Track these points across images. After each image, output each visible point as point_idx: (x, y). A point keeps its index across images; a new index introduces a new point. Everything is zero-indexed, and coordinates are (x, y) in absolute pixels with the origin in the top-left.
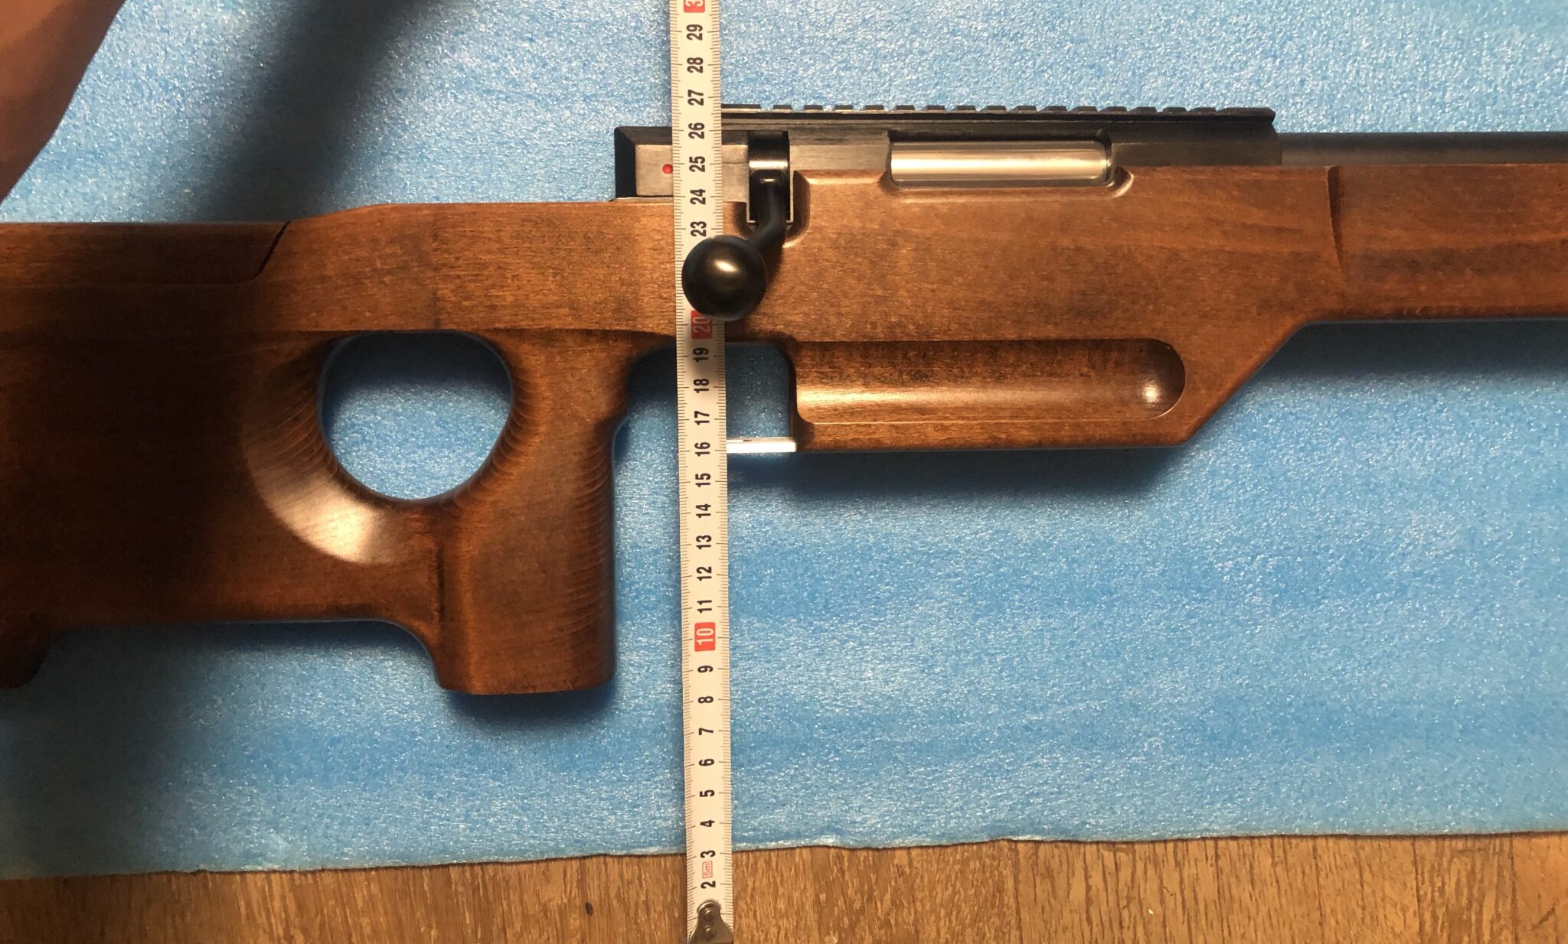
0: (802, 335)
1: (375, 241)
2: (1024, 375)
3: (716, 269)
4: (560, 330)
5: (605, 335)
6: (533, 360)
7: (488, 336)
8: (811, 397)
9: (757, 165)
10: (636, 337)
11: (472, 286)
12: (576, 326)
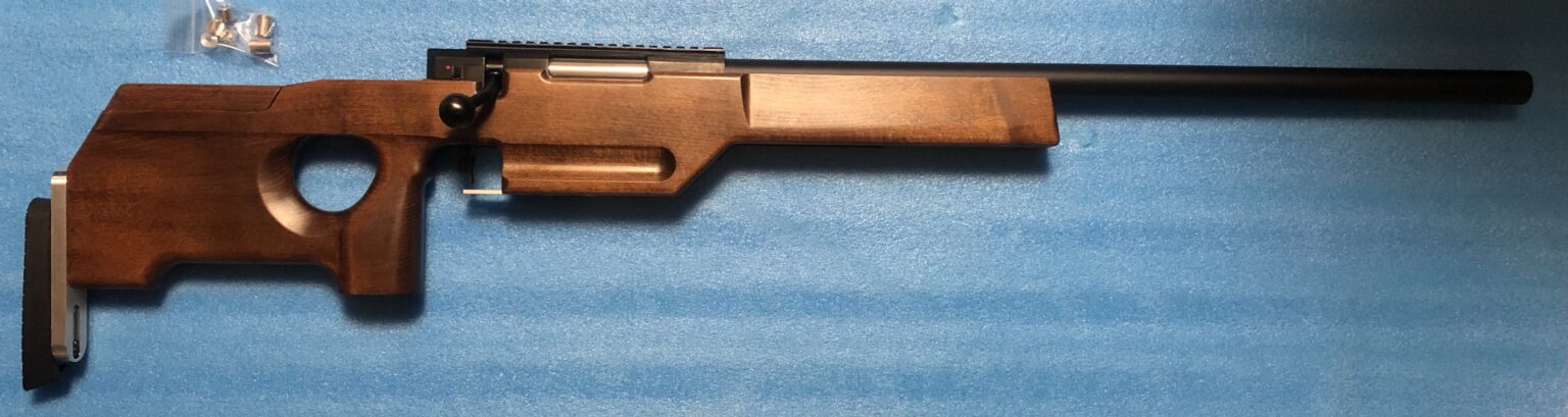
0: (503, 140)
1: (319, 96)
2: (606, 161)
3: (452, 106)
4: (397, 136)
6: (385, 148)
7: (367, 137)
8: (508, 167)
9: (489, 66)
11: (360, 115)
12: (404, 134)
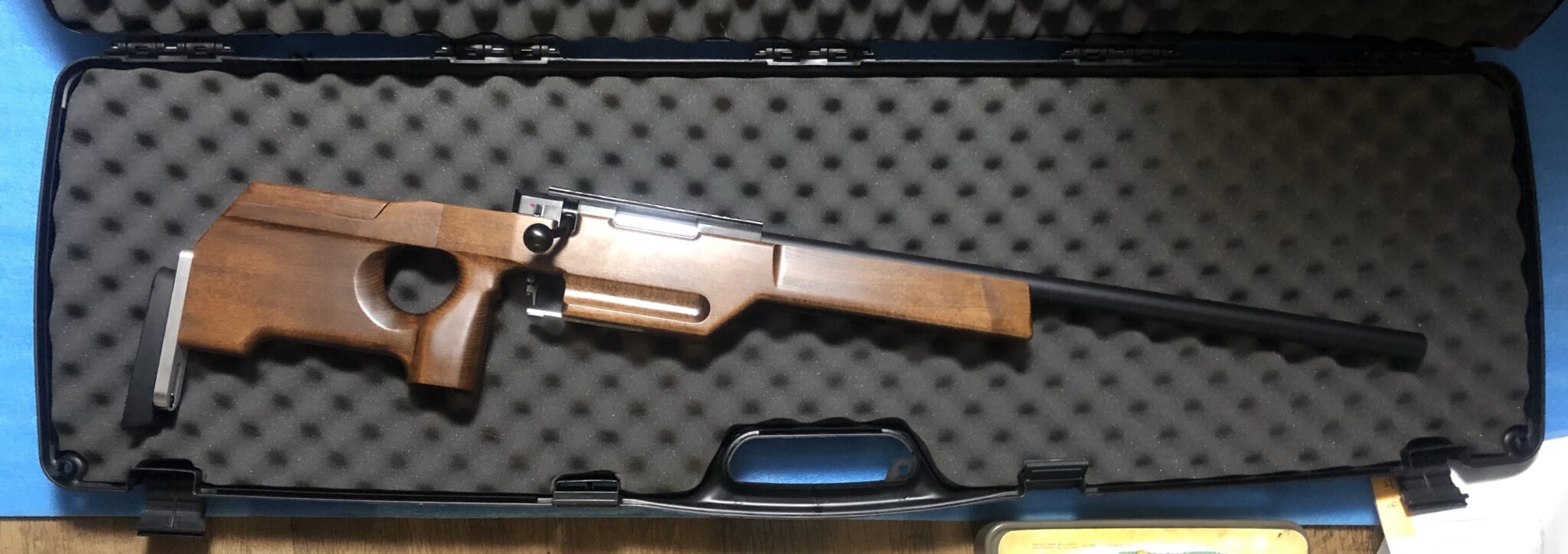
0: (569, 271)
4: (480, 255)
5: (496, 259)
7: (453, 253)
8: (569, 293)
9: (565, 210)
10: (507, 261)
11: (451, 235)
12: (486, 254)
